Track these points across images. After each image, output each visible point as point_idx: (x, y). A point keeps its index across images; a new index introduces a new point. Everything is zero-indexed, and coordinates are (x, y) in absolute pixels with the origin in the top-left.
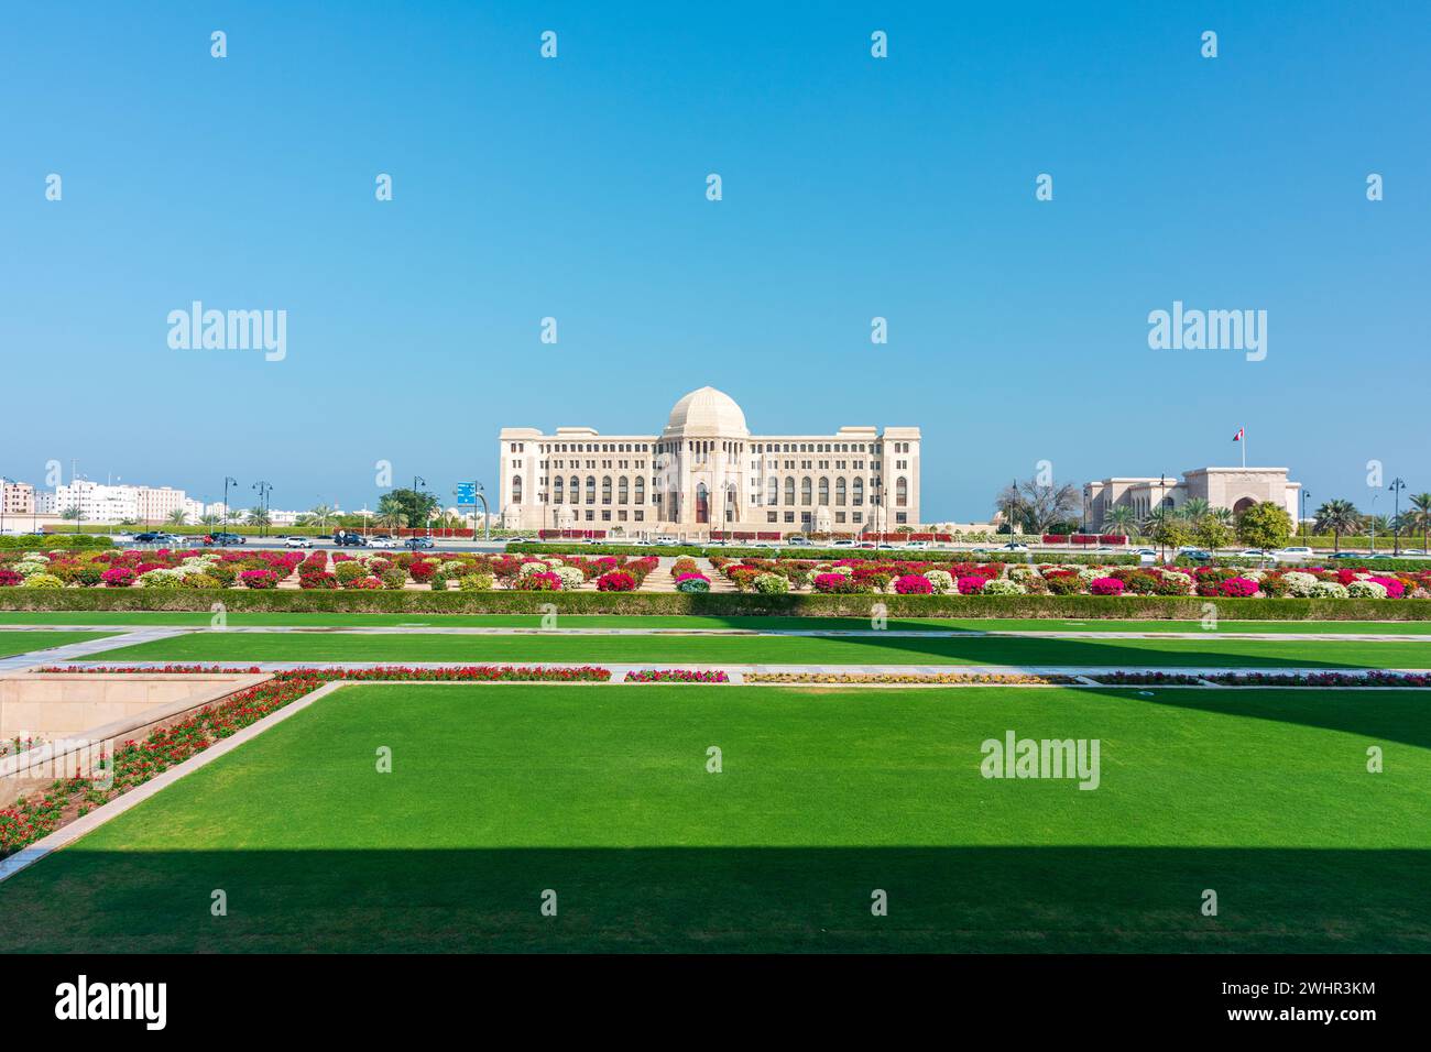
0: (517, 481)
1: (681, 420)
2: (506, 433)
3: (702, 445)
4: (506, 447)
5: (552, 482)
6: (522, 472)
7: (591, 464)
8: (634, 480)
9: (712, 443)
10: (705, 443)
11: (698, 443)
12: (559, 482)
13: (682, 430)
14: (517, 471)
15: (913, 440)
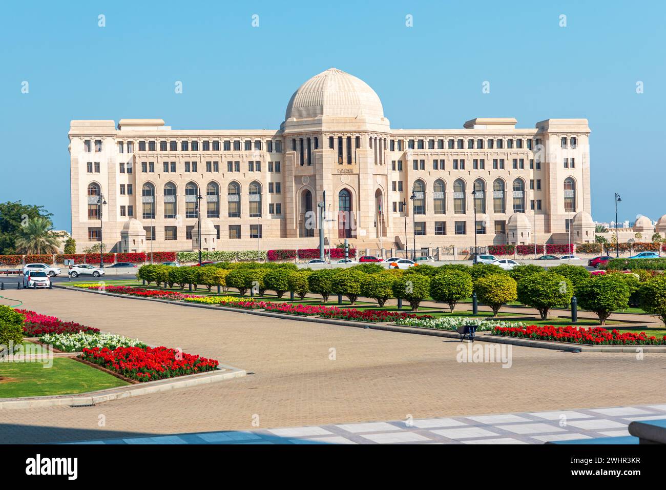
0: (94, 189)
1: (316, 109)
2: (78, 126)
3: (345, 141)
4: (77, 146)
5: (139, 190)
6: (100, 178)
7: (191, 167)
8: (248, 186)
9: (358, 139)
10: (349, 139)
11: (340, 139)
12: (149, 190)
13: (320, 123)
14: (94, 177)
15: (582, 133)
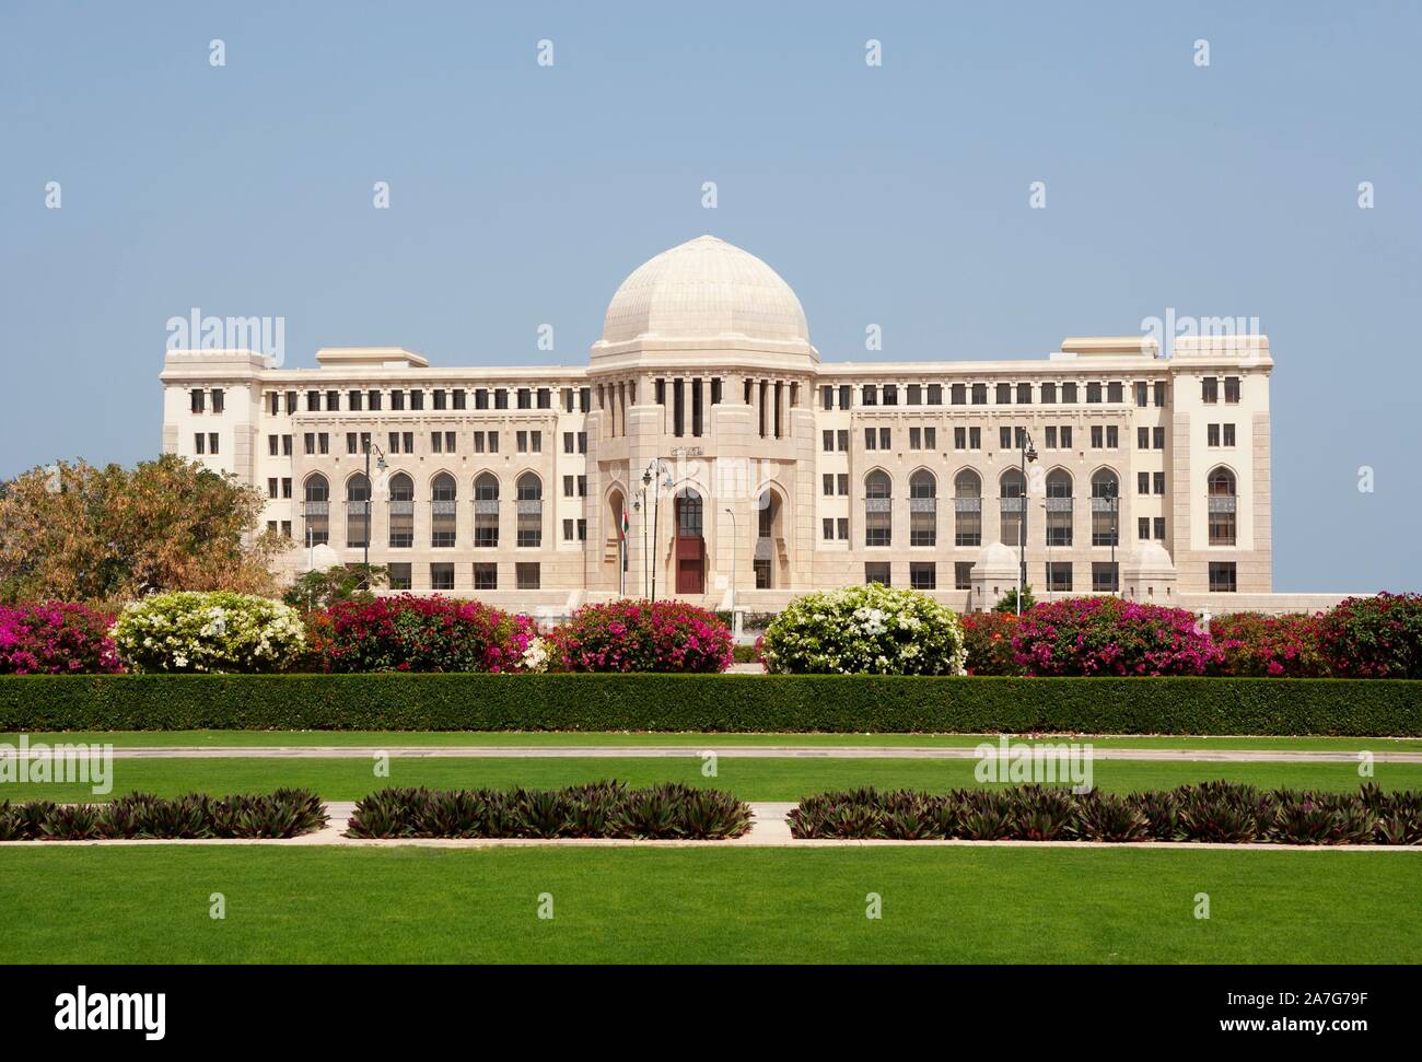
2: (179, 362)
3: (688, 389)
5: (299, 490)
8: (513, 484)
9: (716, 383)
10: (697, 384)
11: (679, 384)
12: (319, 490)
13: (635, 352)
14: (208, 463)
15: (1249, 370)
